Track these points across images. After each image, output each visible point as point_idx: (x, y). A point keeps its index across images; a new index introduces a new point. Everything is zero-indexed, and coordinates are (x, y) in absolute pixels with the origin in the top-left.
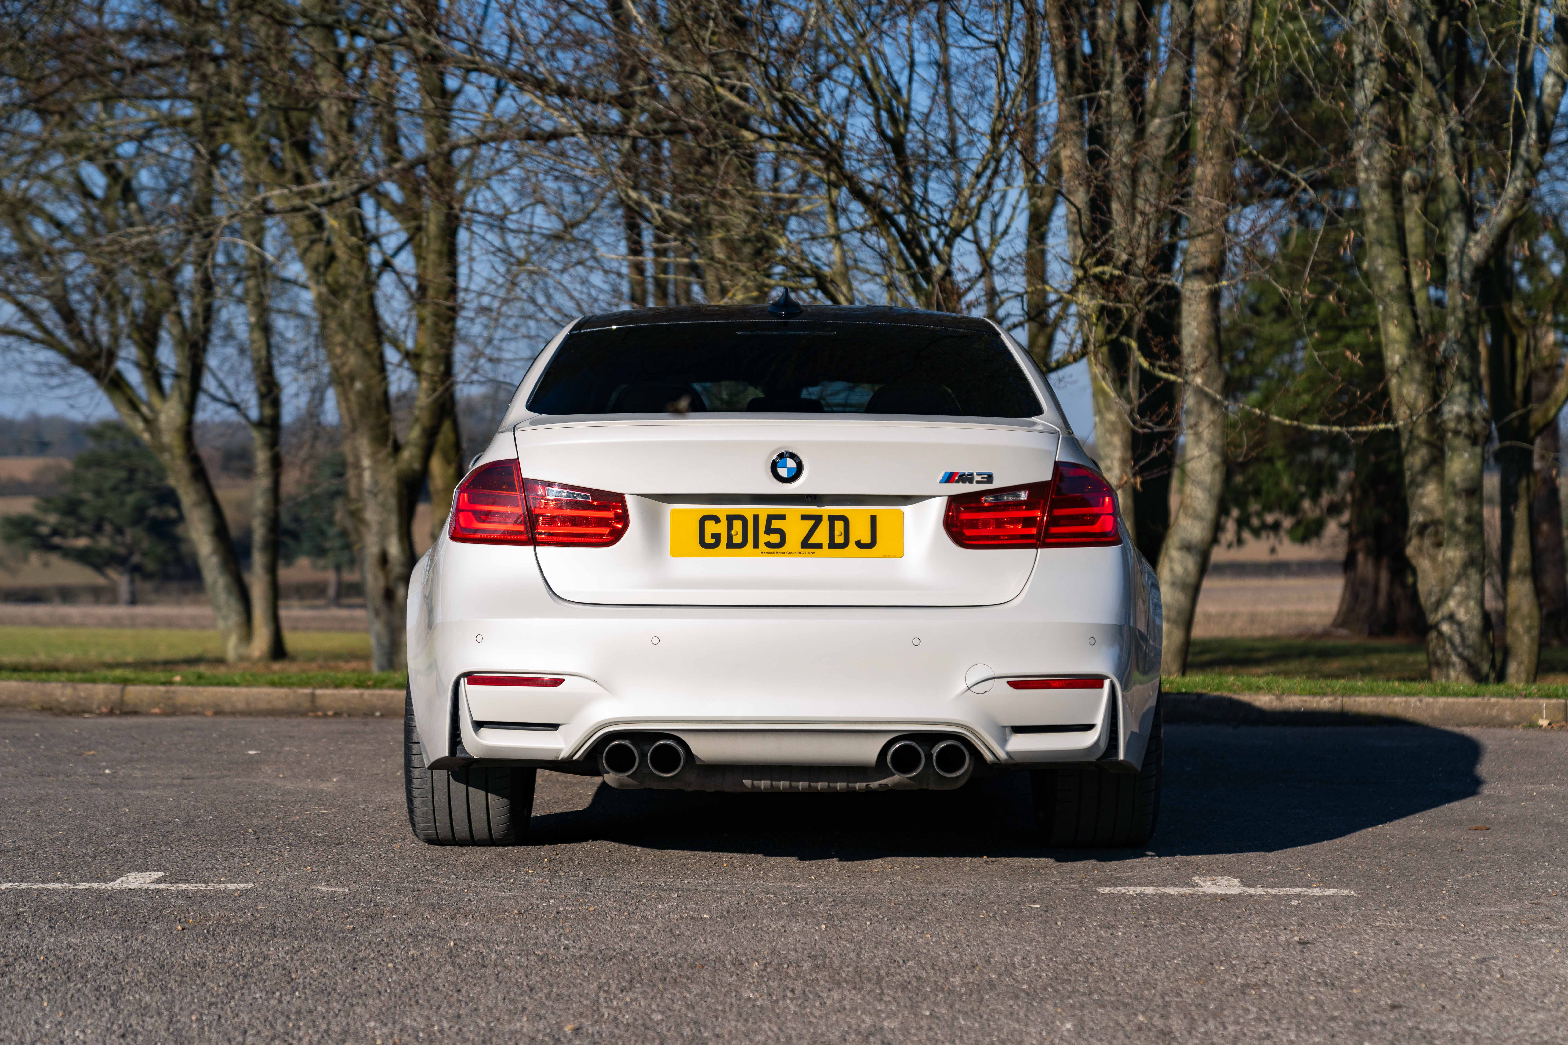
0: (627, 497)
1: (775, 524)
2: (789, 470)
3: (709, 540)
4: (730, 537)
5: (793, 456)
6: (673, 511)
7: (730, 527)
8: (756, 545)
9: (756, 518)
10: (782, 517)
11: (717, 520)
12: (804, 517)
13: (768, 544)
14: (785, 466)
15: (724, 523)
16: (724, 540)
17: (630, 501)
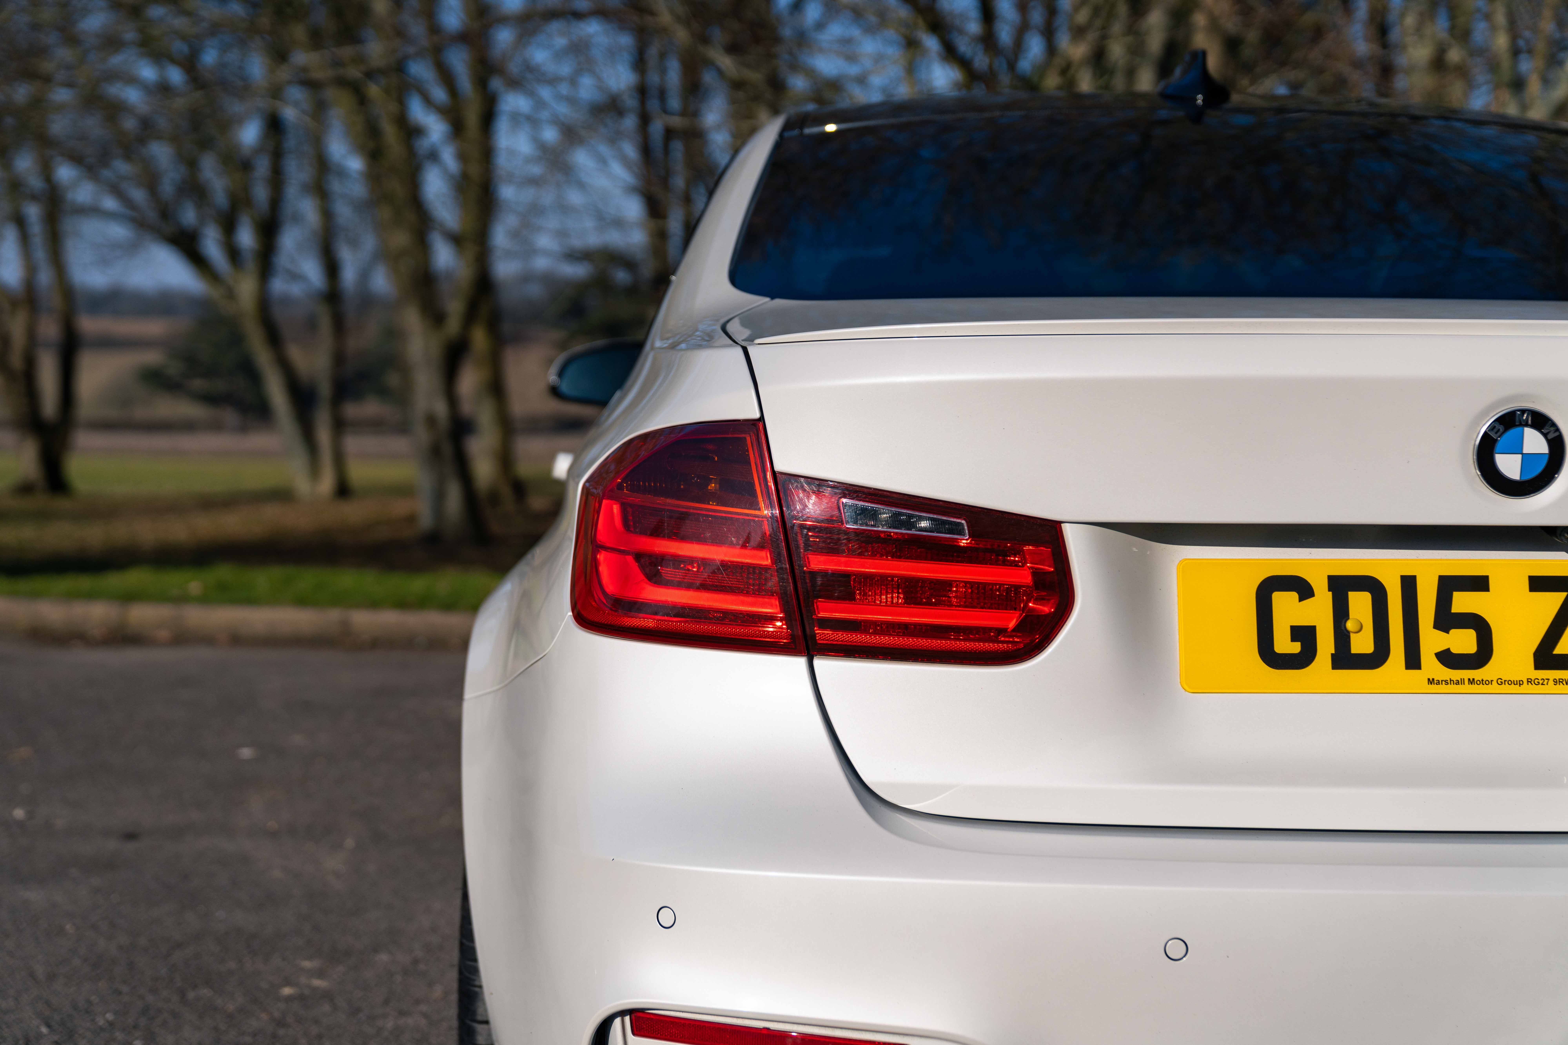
0: (1069, 531)
1: (1463, 602)
2: (1528, 459)
3: (1284, 644)
4: (1342, 637)
5: (1541, 422)
6: (1188, 565)
7: (1341, 612)
8: (1413, 661)
9: (1409, 584)
10: (1480, 584)
11: (1304, 590)
12: (1538, 584)
13: (1447, 658)
14: (1516, 448)
15: (1323, 599)
16: (1326, 644)
17: (1073, 538)
